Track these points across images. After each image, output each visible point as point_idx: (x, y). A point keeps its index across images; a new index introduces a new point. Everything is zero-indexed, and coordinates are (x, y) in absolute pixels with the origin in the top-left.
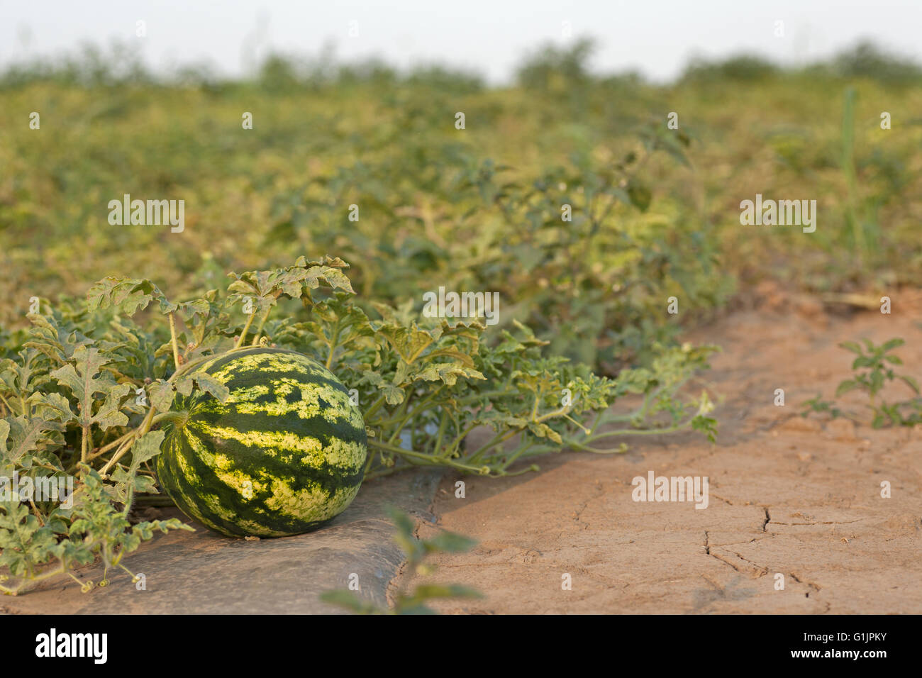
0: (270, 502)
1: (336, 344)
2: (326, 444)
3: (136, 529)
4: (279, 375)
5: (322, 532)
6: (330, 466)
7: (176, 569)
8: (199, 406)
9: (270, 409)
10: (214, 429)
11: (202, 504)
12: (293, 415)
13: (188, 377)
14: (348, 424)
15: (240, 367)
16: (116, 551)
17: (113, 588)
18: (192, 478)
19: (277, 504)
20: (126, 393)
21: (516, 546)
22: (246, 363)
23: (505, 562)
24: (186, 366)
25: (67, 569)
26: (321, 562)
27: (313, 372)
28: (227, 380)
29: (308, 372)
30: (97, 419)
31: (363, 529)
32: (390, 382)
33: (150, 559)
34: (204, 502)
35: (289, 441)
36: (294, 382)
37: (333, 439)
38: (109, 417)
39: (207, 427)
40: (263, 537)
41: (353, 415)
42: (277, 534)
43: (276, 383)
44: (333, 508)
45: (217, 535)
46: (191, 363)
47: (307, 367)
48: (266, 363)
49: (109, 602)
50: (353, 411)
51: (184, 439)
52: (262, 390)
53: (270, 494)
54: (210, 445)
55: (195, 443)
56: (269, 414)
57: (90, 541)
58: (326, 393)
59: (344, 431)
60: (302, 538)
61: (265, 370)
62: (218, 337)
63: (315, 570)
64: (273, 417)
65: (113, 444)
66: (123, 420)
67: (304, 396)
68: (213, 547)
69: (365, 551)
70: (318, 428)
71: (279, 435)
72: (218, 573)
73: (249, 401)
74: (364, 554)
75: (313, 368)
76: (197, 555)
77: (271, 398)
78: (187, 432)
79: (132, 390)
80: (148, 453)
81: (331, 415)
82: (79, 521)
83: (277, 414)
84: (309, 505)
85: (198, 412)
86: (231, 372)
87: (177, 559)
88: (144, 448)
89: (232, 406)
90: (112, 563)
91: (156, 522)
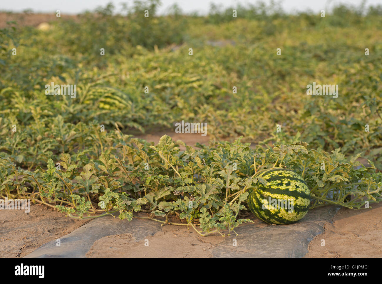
0: (279, 215)
1: (306, 166)
2: (297, 199)
3: (238, 221)
4: (284, 177)
5: (295, 224)
6: (298, 205)
7: (250, 232)
8: (260, 185)
9: (281, 187)
10: (264, 192)
11: (259, 214)
12: (287, 190)
13: (257, 177)
14: (304, 193)
15: (273, 174)
16: (232, 226)
17: (231, 236)
18: (257, 206)
19: (281, 215)
20: (238, 181)
21: (352, 233)
22: (275, 173)
23: (348, 238)
24: (258, 172)
25: (218, 230)
26: (291, 234)
27: (295, 177)
28: (268, 178)
29: (293, 177)
30: (230, 187)
31: (307, 224)
32: (321, 180)
33: (243, 229)
34: (260, 213)
35: (286, 197)
36: (289, 180)
37: (299, 197)
38: (234, 187)
39: (262, 192)
40: (277, 224)
41: (306, 190)
42: (282, 224)
43: (283, 180)
44: (299, 217)
45: (264, 223)
46: (259, 171)
47: (293, 175)
48: (281, 174)
49: (229, 241)
50: (306, 189)
51: (255, 194)
52: (279, 182)
53: (279, 212)
54: (263, 197)
55: (258, 196)
56: (280, 189)
57: (225, 223)
58: (298, 183)
59: (303, 195)
60: (289, 226)
61: (280, 176)
62: (269, 163)
63: (289, 236)
64: (281, 190)
65: (236, 193)
66: (238, 188)
67: (291, 184)
68: (262, 226)
69: (305, 231)
70: (295, 194)
71: (283, 195)
72: (261, 235)
73: (275, 185)
74: (304, 232)
75: (295, 175)
76: (257, 229)
77: (281, 184)
78: (256, 192)
79: (240, 180)
80: (243, 199)
81: (299, 190)
82: (222, 217)
83: (283, 189)
84: (291, 216)
85: (259, 187)
86: (270, 176)
87: (251, 229)
88: (243, 197)
89: (270, 186)
90: (231, 230)
91: (244, 219)
